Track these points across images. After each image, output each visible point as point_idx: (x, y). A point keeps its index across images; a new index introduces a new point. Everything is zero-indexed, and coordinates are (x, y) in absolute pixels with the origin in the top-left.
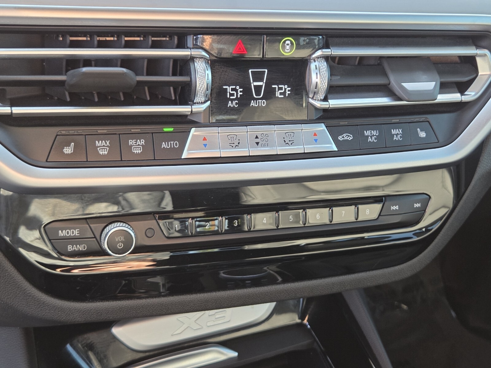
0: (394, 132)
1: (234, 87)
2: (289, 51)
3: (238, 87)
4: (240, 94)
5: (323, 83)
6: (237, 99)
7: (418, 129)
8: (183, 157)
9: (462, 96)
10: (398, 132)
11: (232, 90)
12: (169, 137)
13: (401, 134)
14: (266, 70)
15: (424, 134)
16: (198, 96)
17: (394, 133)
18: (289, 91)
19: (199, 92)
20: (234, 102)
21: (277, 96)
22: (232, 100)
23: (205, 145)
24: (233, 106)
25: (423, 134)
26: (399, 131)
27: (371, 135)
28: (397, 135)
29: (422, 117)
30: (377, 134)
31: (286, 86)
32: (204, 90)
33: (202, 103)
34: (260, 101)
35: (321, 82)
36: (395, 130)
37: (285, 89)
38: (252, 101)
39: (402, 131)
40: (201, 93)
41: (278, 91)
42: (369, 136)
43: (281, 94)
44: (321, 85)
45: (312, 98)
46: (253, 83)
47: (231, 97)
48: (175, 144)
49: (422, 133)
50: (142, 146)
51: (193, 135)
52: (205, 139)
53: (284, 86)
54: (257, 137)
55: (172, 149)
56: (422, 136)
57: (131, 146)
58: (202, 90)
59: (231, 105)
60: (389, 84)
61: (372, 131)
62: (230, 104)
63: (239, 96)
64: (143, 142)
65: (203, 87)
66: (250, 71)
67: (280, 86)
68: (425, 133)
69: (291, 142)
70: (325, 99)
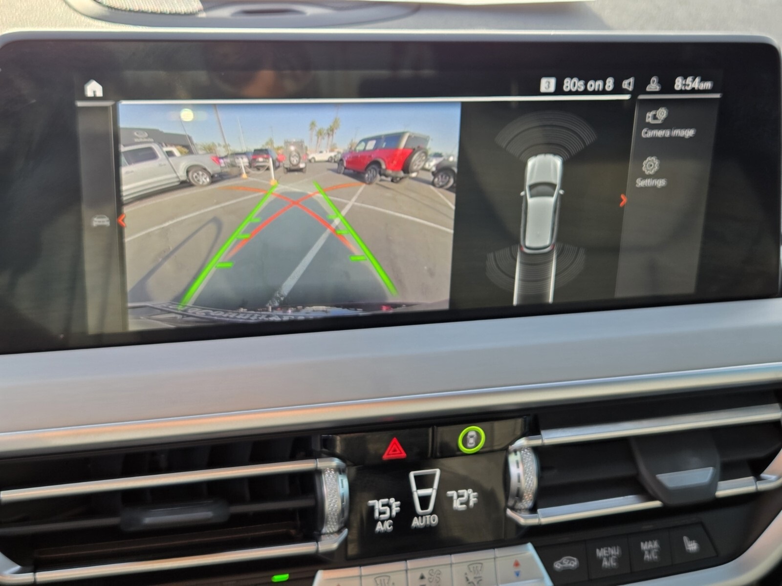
0: (645, 546)
1: (386, 500)
2: (473, 445)
3: (392, 500)
4: (395, 509)
5: (529, 480)
6: (391, 518)
7: (685, 538)
9: (758, 482)
11: (383, 505)
13: (656, 548)
15: (695, 545)
16: (330, 519)
17: (645, 549)
18: (474, 497)
20: (387, 524)
21: (455, 506)
22: (383, 520)
24: (384, 529)
25: (692, 546)
26: (653, 545)
27: (607, 555)
28: (650, 551)
29: (693, 518)
30: (617, 552)
31: (470, 491)
32: (338, 511)
34: (428, 517)
35: (526, 479)
36: (646, 543)
37: (469, 496)
38: (416, 518)
39: (657, 544)
40: (334, 515)
41: (457, 500)
42: (604, 557)
43: (461, 503)
44: (526, 484)
45: (513, 509)
46: (417, 491)
47: (382, 516)
49: (691, 544)
51: (321, 582)
53: (467, 490)
54: (422, 577)
56: (691, 548)
58: (334, 510)
60: (638, 475)
61: (609, 548)
62: (380, 527)
63: (394, 514)
65: (336, 506)
66: (412, 475)
67: (460, 491)
68: (696, 542)
69: (478, 579)
70: (533, 510)
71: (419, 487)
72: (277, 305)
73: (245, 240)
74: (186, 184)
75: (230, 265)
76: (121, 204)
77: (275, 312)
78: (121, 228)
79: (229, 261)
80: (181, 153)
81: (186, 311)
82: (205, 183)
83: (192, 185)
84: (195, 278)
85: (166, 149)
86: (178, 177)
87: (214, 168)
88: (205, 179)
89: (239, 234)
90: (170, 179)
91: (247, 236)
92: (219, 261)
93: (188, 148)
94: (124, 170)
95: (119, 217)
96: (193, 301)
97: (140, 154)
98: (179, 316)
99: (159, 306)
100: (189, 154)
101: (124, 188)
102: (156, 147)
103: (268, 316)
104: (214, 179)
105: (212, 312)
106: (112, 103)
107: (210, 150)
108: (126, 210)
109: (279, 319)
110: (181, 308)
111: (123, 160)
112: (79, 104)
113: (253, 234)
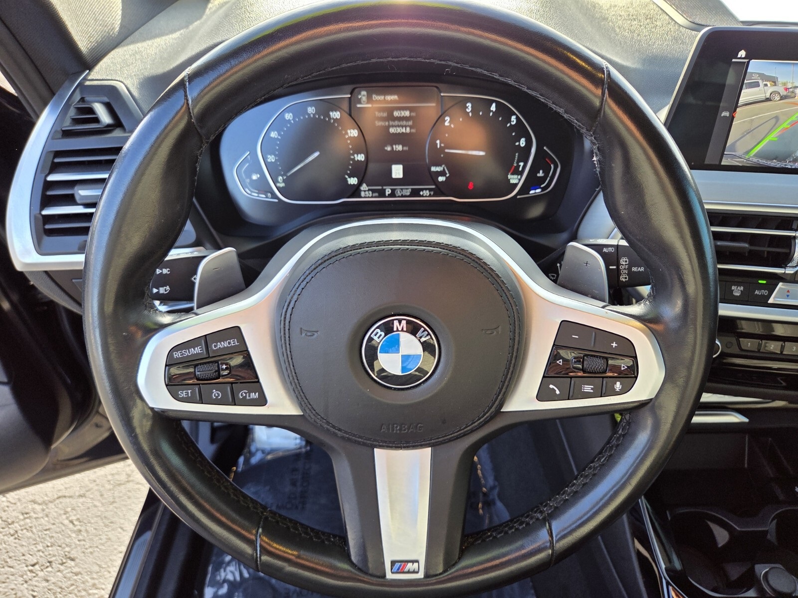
8: (769, 302)
12: (762, 287)
16: (793, 262)
19: (795, 259)
23: (788, 296)
33: (793, 267)
48: (766, 293)
50: (741, 291)
51: (780, 288)
52: (788, 291)
55: (763, 296)
57: (733, 290)
64: (742, 288)
72: (791, 160)
73: (787, 128)
74: (768, 100)
75: (776, 139)
76: (737, 107)
77: (789, 163)
78: (733, 118)
79: (776, 137)
80: (771, 85)
81: (749, 158)
82: (778, 100)
83: (771, 100)
84: (758, 143)
85: (764, 83)
86: (766, 96)
87: (783, 93)
88: (777, 98)
89: (785, 125)
90: (762, 96)
91: (789, 126)
92: (772, 137)
93: (774, 82)
94: (743, 91)
95: (733, 113)
96: (753, 154)
97: (752, 84)
98: (745, 161)
99: (738, 155)
100: (774, 86)
101: (740, 99)
102: (760, 81)
103: (786, 165)
104: (782, 98)
105: (760, 161)
106: (748, 60)
107: (785, 84)
108: (738, 110)
109: (790, 167)
110: (747, 157)
111: (744, 86)
112: (734, 60)
113: (791, 126)
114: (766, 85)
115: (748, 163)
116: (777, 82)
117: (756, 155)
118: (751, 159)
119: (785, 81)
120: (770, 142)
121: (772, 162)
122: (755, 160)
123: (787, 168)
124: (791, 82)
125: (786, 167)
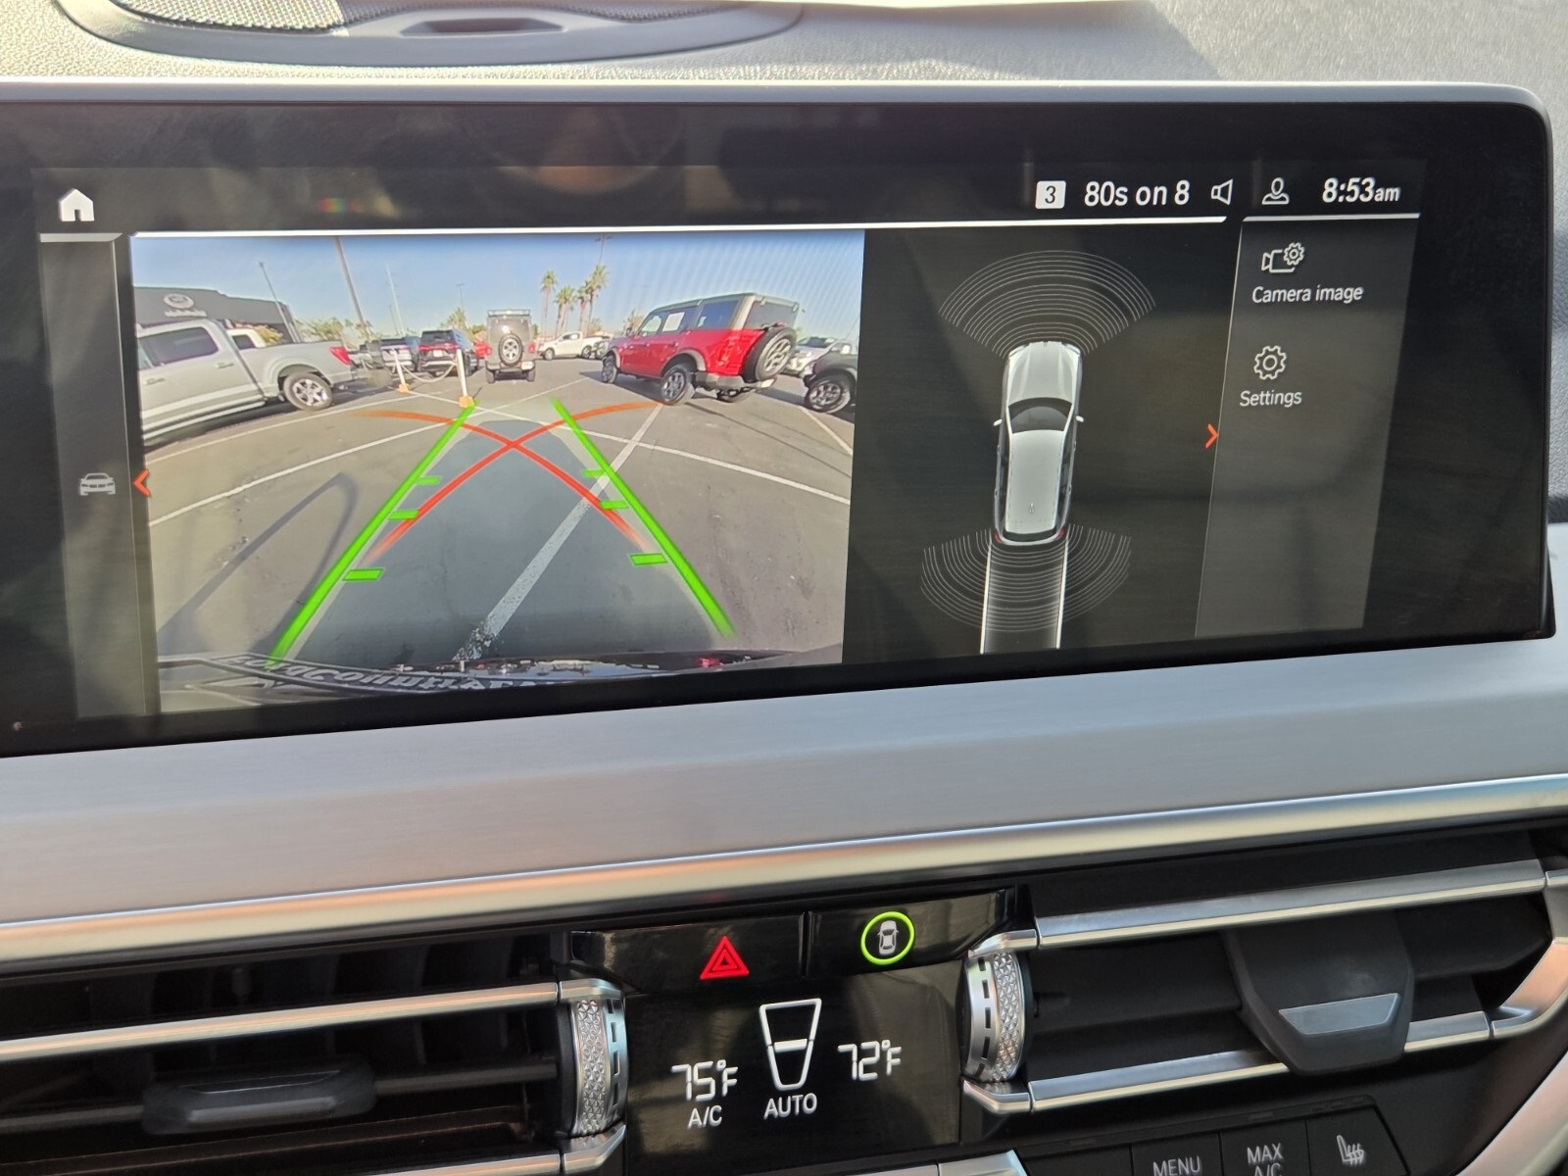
0: (1254, 1156)
1: (709, 1064)
2: (892, 951)
3: (721, 1064)
4: (727, 1083)
5: (1009, 1024)
6: (718, 1099)
7: (1339, 1138)
9: (1493, 1022)
10: (1269, 1155)
11: (703, 1073)
13: (1277, 1161)
14: (818, 1002)
15: (1359, 1151)
16: (587, 1108)
17: (1254, 1160)
18: (894, 1056)
19: (588, 1096)
20: (710, 1112)
21: (854, 1075)
22: (703, 1107)
24: (705, 1123)
25: (1354, 1153)
26: (1273, 1152)
27: (1176, 1175)
28: (1265, 1165)
29: (1357, 1096)
30: (1196, 1168)
31: (886, 1044)
32: (604, 1090)
33: (599, 1132)
34: (797, 1098)
35: (1004, 1021)
36: (1258, 1149)
37: (883, 1053)
38: (772, 1101)
39: (1281, 1151)
40: (595, 1098)
41: (858, 1062)
43: (867, 1069)
44: (1004, 1030)
45: (976, 1080)
46: (773, 1045)
47: (700, 1097)
49: (1351, 1151)
53: (881, 1043)
56: (1351, 1160)
58: (595, 1088)
59: (698, 1119)
60: (1240, 1008)
61: (1180, 1161)
62: (695, 1118)
63: (725, 1091)
65: (600, 1080)
66: (763, 1009)
67: (865, 1045)
68: (1362, 1148)
70: (1019, 1082)
71: (777, 1037)
72: (476, 656)
73: (409, 522)
74: (274, 407)
75: (374, 574)
76: (137, 450)
77: (472, 672)
78: (141, 498)
79: (375, 565)
80: (266, 340)
81: (281, 671)
82: (320, 404)
83: (294, 409)
84: (301, 602)
85: (232, 333)
86: (260, 391)
87: (339, 372)
88: (319, 395)
89: (394, 511)
90: (242, 394)
91: (412, 514)
92: (351, 567)
93: (281, 330)
94: (144, 377)
95: (134, 477)
96: (296, 649)
97: (178, 343)
98: (268, 683)
99: (224, 663)
100: (280, 342)
101: (145, 415)
102: (212, 328)
103: (458, 681)
104: (339, 395)
105: (339, 676)
106: (117, 235)
107: (328, 333)
108: (151, 461)
109: (480, 687)
110: (270, 665)
111: (142, 355)
112: (45, 238)
113: (423, 510)
114: (243, 343)
115: (287, 693)
116: (289, 326)
117: (304, 656)
118: (291, 673)
119: (325, 318)
120: (350, 587)
121: (395, 676)
122: (312, 675)
123: (470, 691)
124: (356, 321)
125: (465, 687)
